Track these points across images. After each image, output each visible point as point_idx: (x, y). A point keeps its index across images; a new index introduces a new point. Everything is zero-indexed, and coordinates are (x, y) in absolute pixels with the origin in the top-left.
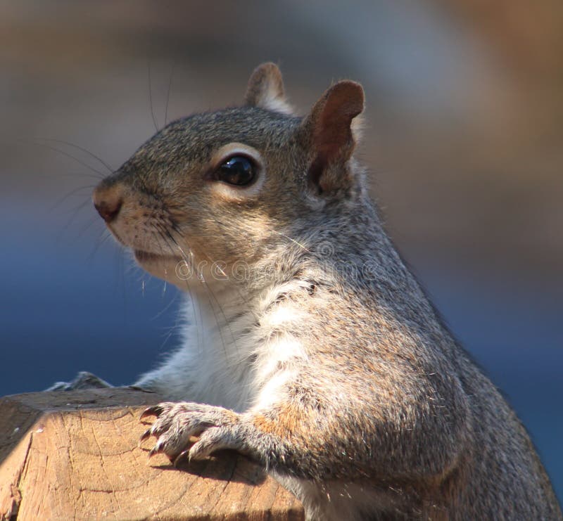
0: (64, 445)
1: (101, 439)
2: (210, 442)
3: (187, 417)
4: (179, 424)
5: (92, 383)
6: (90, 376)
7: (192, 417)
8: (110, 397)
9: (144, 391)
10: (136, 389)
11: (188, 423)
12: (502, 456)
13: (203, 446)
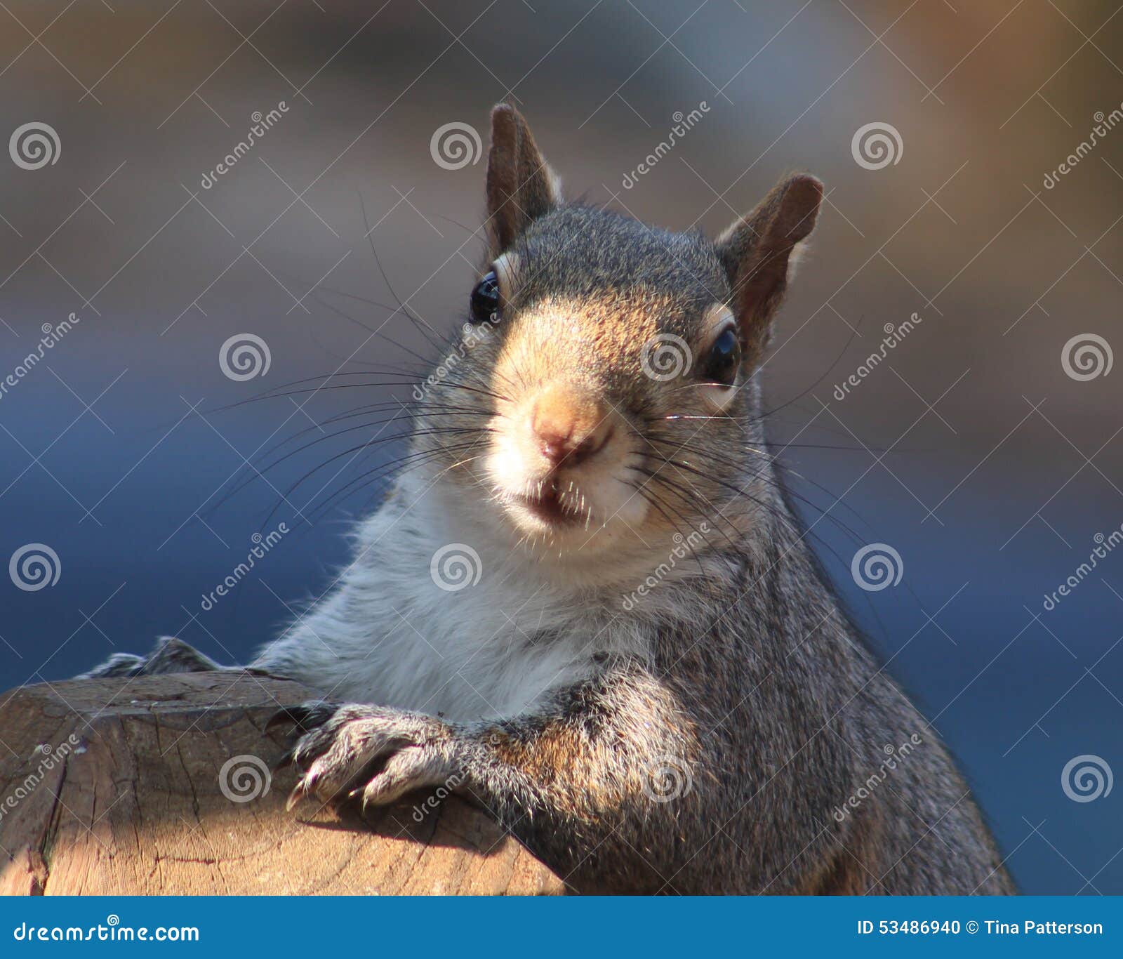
0: (125, 777)
1: (194, 764)
2: (402, 776)
3: (364, 730)
4: (349, 743)
5: (183, 659)
6: (178, 647)
7: (374, 730)
8: (212, 688)
9: (273, 678)
10: (257, 673)
11: (366, 740)
12: (929, 807)
13: (390, 783)
